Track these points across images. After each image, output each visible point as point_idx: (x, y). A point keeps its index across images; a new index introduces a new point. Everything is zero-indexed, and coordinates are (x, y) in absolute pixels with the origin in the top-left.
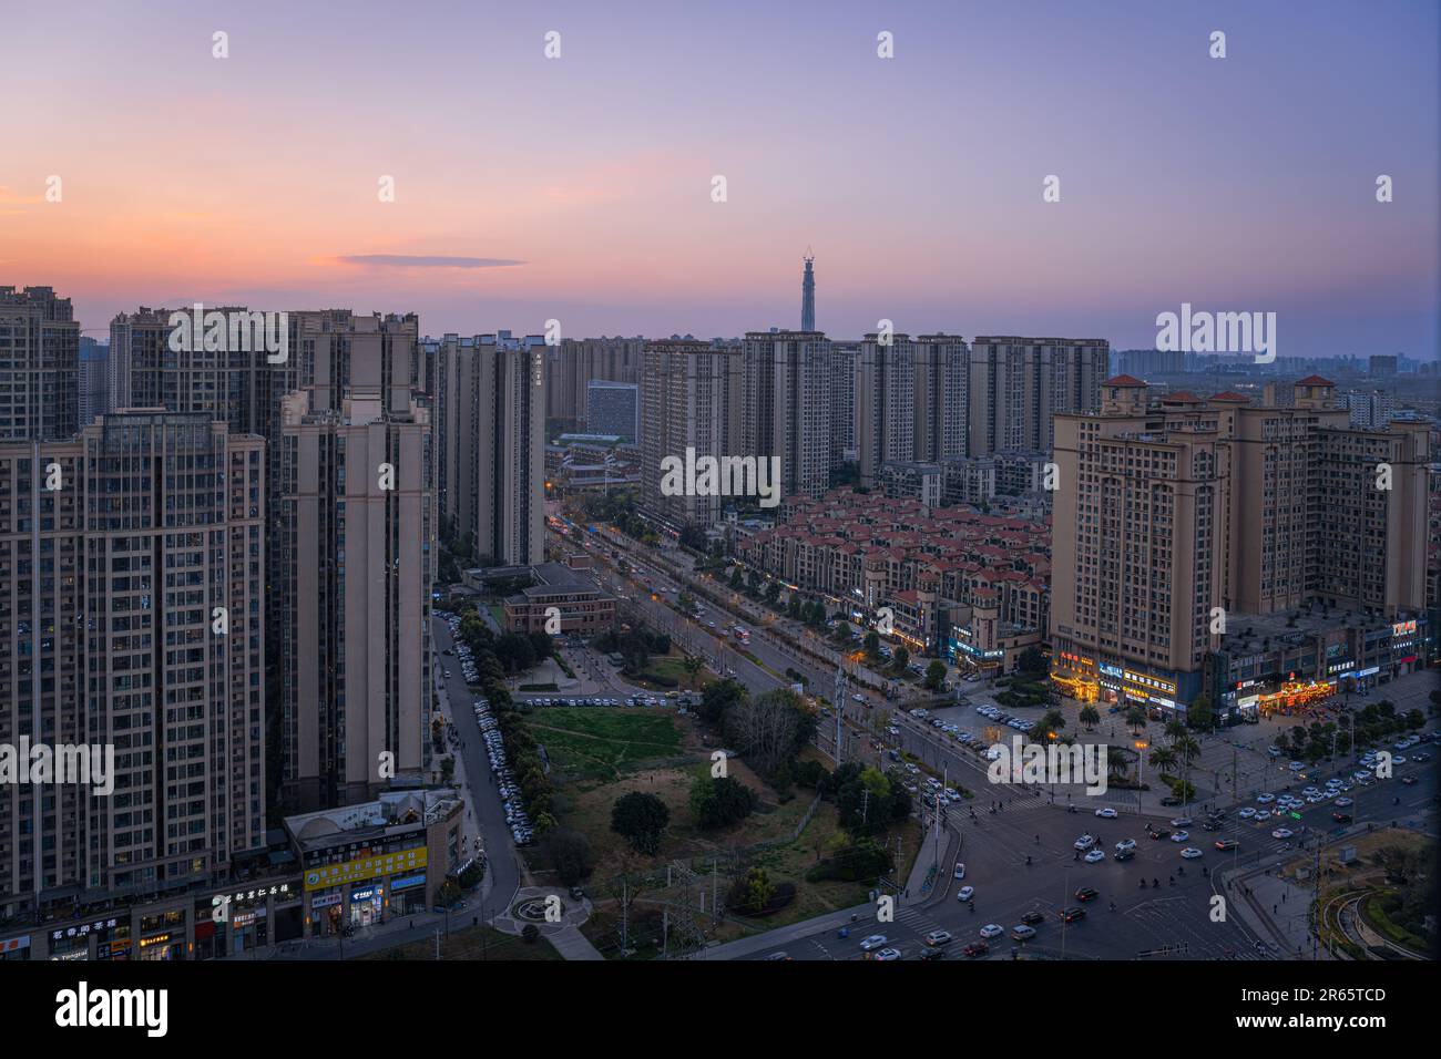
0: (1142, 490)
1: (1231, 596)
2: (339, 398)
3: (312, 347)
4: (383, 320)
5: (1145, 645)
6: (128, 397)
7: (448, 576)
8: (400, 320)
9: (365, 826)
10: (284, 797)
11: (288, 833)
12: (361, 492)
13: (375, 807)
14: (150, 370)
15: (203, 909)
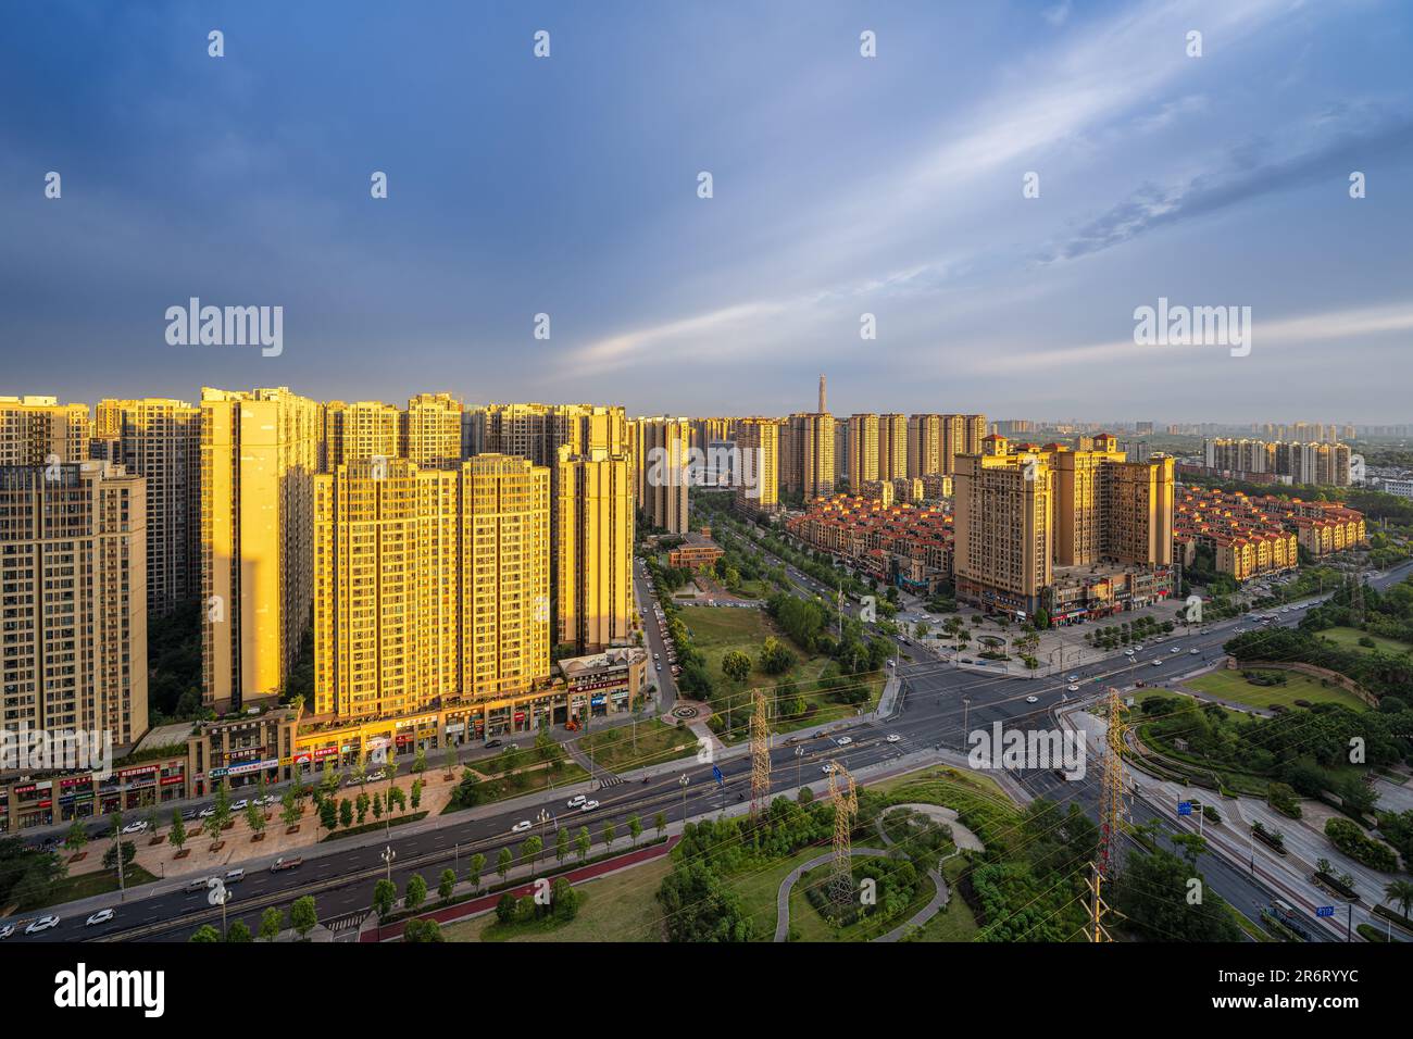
0: (1005, 497)
1: (1057, 555)
2: (586, 448)
5: (1008, 581)
6: (484, 448)
7: (640, 537)
9: (598, 666)
11: (560, 668)
12: (597, 496)
13: (602, 656)
15: (519, 706)
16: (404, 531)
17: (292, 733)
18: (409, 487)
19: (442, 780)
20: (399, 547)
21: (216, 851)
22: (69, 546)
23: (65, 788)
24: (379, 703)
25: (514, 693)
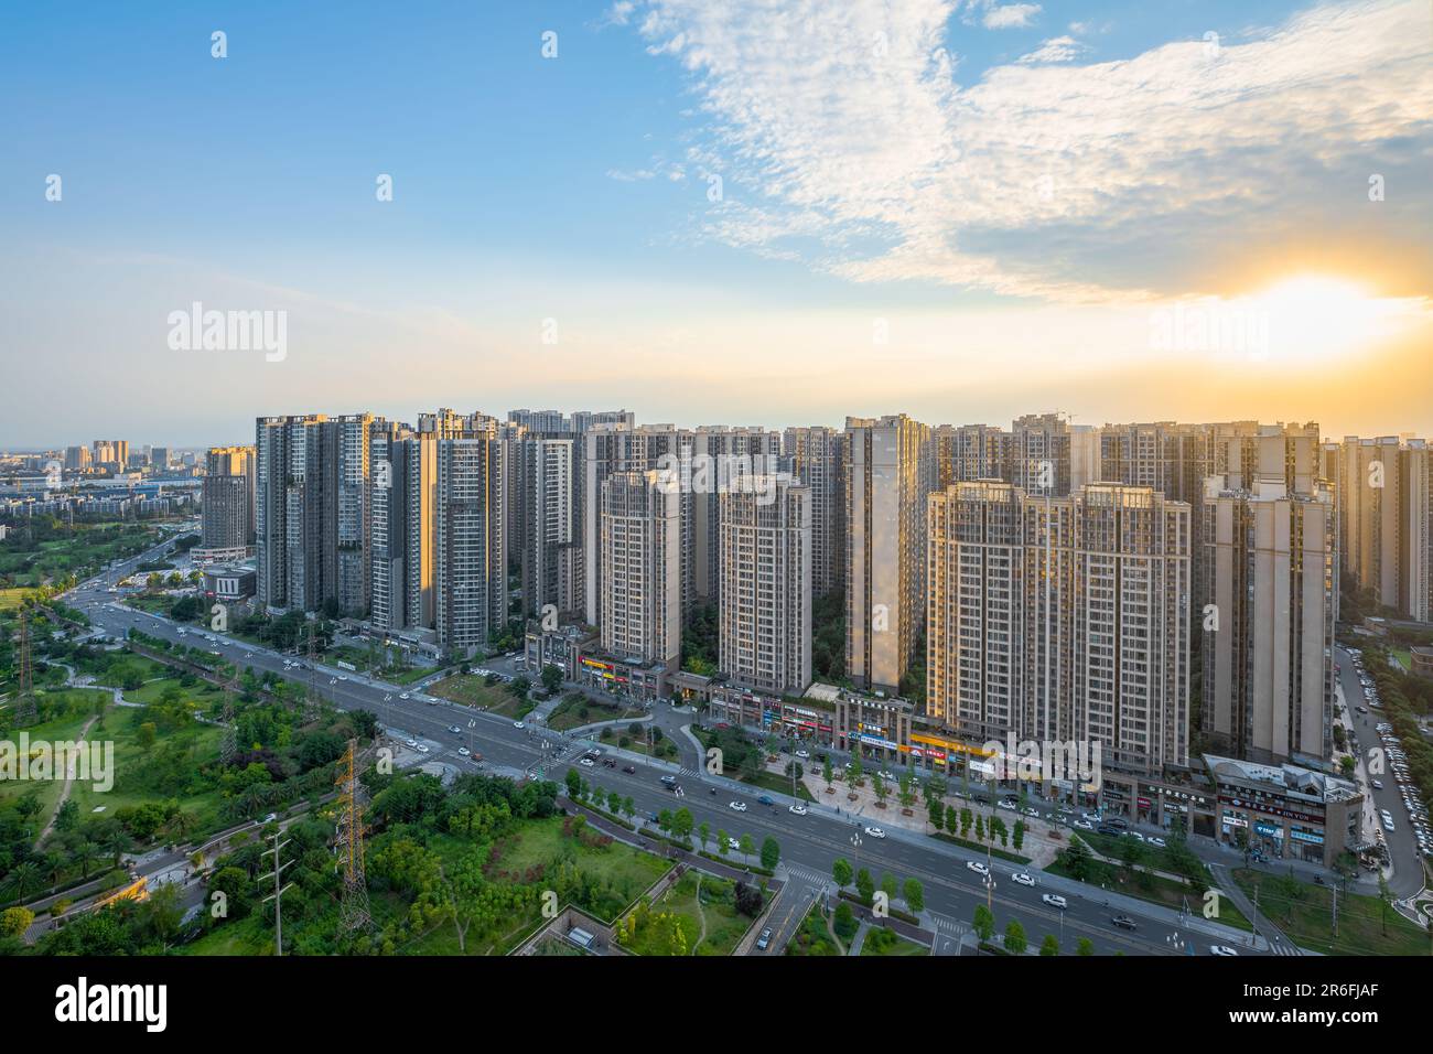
2: (1249, 481)
3: (1226, 447)
4: (1285, 427)
8: (1301, 427)
9: (1269, 782)
10: (1203, 740)
12: (1269, 547)
13: (1278, 771)
14: (1112, 460)
15: (1143, 789)
16: (1010, 558)
17: (908, 726)
18: (1014, 512)
19: (1046, 834)
20: (1004, 573)
21: (852, 800)
22: (770, 534)
23: (767, 708)
24: (983, 727)
25: (1137, 772)
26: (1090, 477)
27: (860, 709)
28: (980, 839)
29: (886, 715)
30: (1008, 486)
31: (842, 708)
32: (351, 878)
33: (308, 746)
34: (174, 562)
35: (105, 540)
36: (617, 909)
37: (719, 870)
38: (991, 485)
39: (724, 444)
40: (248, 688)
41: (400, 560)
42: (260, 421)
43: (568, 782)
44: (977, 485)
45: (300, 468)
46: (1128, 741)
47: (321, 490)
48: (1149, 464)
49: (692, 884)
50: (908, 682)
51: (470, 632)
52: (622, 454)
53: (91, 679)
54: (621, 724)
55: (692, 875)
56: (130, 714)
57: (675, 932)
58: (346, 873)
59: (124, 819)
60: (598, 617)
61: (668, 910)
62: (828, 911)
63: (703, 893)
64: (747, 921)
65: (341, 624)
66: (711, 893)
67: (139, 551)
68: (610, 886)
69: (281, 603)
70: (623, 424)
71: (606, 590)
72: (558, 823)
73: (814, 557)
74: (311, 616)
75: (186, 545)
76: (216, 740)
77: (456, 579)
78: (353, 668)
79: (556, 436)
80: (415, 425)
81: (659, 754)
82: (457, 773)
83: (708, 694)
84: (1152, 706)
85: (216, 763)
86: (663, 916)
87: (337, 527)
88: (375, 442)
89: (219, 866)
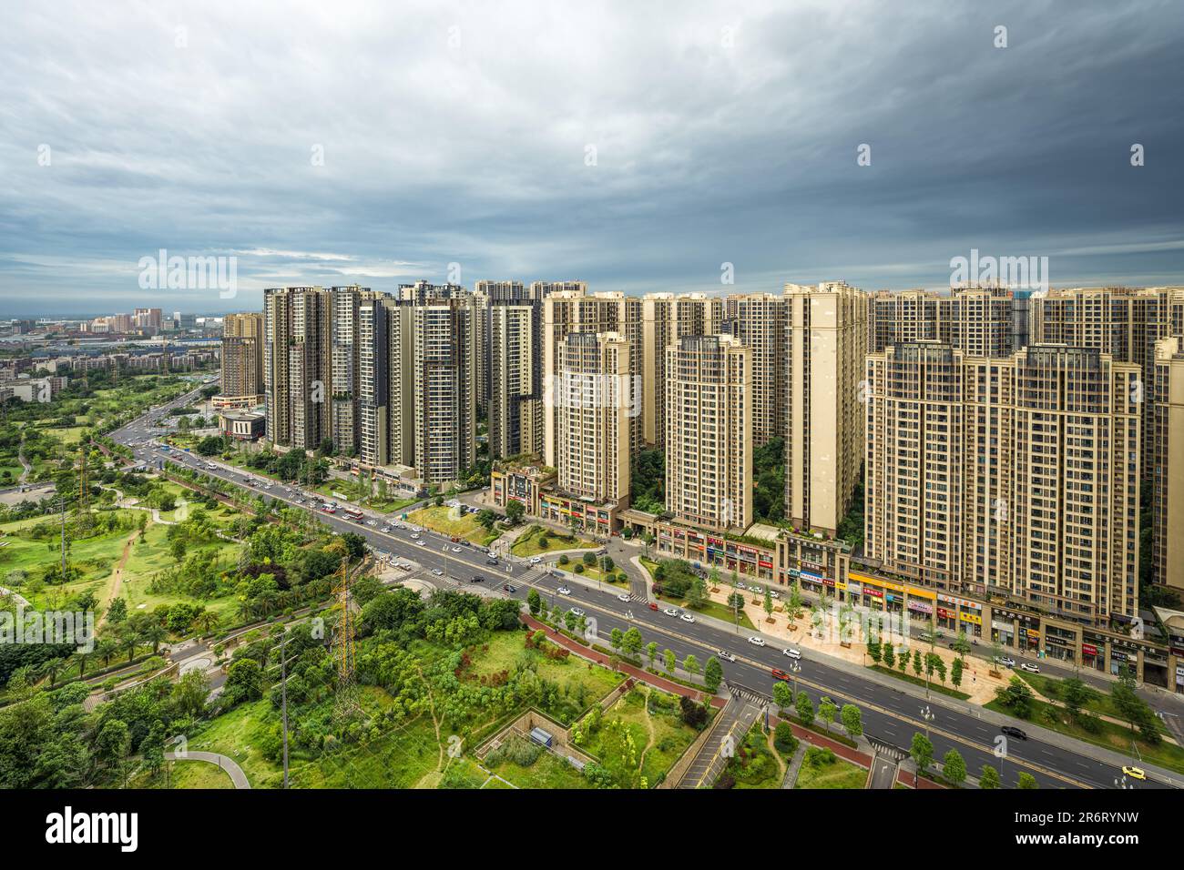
6: (1043, 337)
10: (1154, 593)
11: (1157, 617)
14: (1055, 322)
15: (1088, 637)
16: (948, 414)
17: (846, 565)
18: (952, 372)
19: (988, 673)
20: (943, 428)
21: (791, 630)
22: (713, 389)
23: (710, 543)
24: (921, 571)
25: (1081, 620)
26: (1032, 338)
27: (799, 547)
28: (918, 673)
29: (825, 554)
30: (947, 347)
31: (782, 546)
32: (343, 672)
33: (307, 562)
34: (198, 407)
35: (145, 389)
36: (573, 715)
37: (666, 686)
38: (929, 346)
39: (669, 309)
40: (260, 511)
41: (384, 408)
42: (267, 291)
43: (530, 601)
44: (916, 346)
45: (300, 331)
46: (1071, 590)
47: (317, 349)
48: (1096, 326)
49: (642, 696)
50: (846, 525)
51: (444, 470)
52: (577, 318)
53: (135, 501)
54: (576, 552)
55: (641, 688)
56: (166, 530)
57: (626, 738)
58: (340, 669)
59: (162, 614)
60: (556, 460)
61: (619, 718)
62: (768, 729)
63: (651, 705)
64: (692, 733)
65: (335, 461)
66: (659, 706)
67: (171, 398)
68: (567, 693)
69: (285, 442)
70: (577, 292)
71: (562, 437)
72: (521, 637)
73: (754, 410)
74: (310, 453)
75: (209, 394)
76: (233, 554)
77: (431, 425)
78: (344, 497)
79: (518, 303)
80: (396, 295)
81: (612, 581)
82: (433, 590)
83: (655, 530)
84: (1098, 557)
85: (235, 572)
86: (615, 722)
87: (331, 379)
88: (362, 308)
89: (237, 657)
